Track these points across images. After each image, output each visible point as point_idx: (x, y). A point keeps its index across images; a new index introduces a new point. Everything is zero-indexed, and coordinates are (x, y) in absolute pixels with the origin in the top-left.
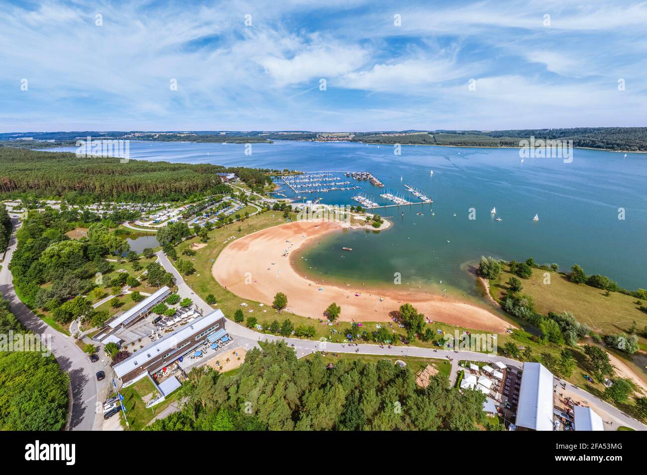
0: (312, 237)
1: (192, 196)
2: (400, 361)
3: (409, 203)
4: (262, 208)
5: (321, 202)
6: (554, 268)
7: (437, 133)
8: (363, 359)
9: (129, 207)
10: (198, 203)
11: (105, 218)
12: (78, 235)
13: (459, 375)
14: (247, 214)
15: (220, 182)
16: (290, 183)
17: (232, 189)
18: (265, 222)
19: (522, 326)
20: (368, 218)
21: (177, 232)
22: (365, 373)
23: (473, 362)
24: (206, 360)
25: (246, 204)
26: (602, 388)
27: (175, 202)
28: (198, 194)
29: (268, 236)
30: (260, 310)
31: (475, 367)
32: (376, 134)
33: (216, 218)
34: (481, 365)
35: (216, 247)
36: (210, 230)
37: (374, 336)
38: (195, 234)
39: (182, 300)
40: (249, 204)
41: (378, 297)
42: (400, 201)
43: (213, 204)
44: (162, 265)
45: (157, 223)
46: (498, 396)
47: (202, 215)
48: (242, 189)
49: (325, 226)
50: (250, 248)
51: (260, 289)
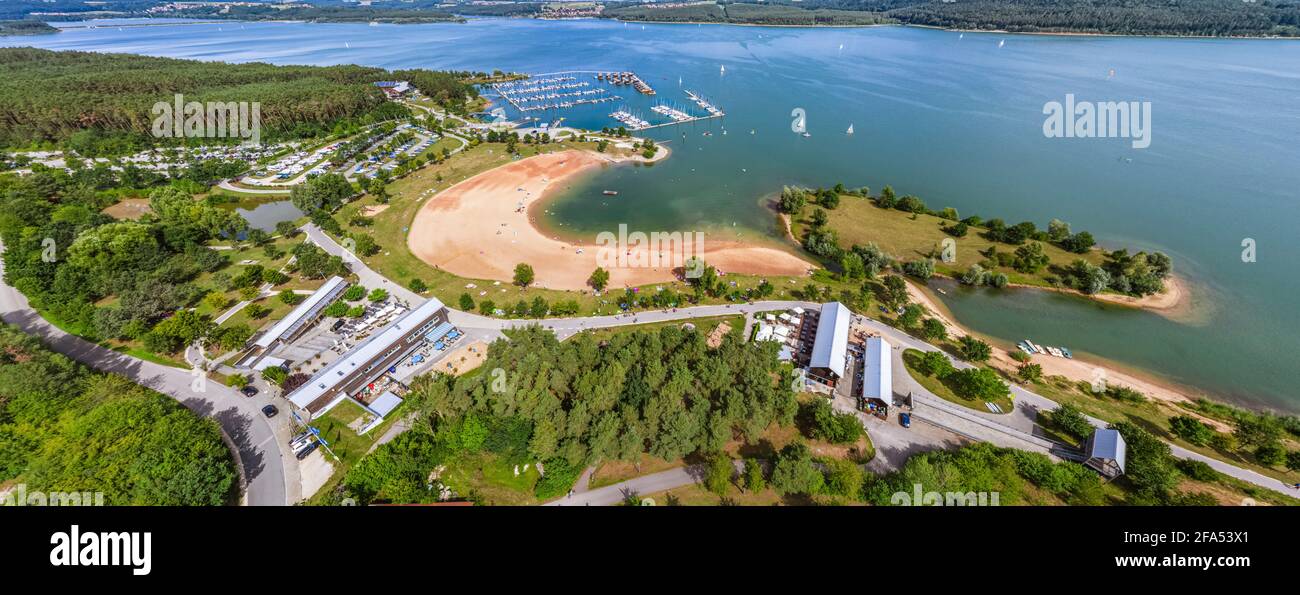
0: (557, 179)
1: (339, 127)
2: (687, 324)
3: (692, 118)
4: (470, 140)
5: (564, 124)
6: (864, 193)
8: (643, 329)
9: (219, 154)
10: (353, 137)
11: (175, 177)
12: (131, 213)
13: (754, 328)
14: (445, 152)
15: (384, 99)
16: (509, 96)
17: (410, 111)
18: (478, 162)
19: (824, 265)
20: (636, 145)
21: (329, 191)
22: (647, 344)
23: (769, 312)
24: (431, 363)
25: (441, 135)
26: (894, 316)
27: (308, 139)
28: (348, 122)
29: (487, 186)
30: (497, 289)
31: (771, 317)
32: (638, 3)
33: (394, 162)
34: (777, 314)
35: (405, 209)
36: (388, 182)
37: (655, 301)
38: (363, 191)
39: (370, 293)
40: (446, 134)
42: (680, 116)
43: (381, 139)
44: (318, 245)
45: (284, 177)
46: (794, 342)
47: (367, 159)
48: (428, 110)
49: (574, 161)
50: (463, 205)
51: (490, 262)
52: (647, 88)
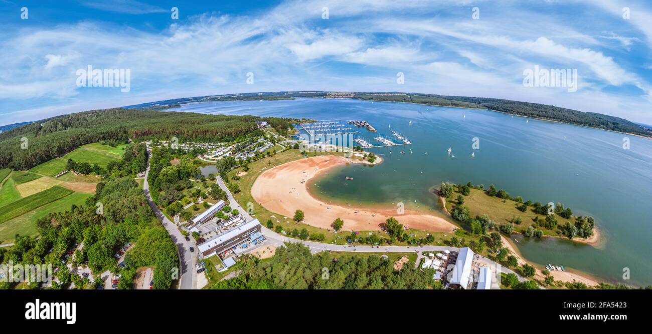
0: (323, 169)
1: (238, 138)
2: (384, 255)
3: (395, 144)
4: (286, 147)
6: (482, 187)
7: (413, 94)
8: (359, 255)
9: (201, 145)
10: (242, 143)
11: (188, 152)
12: (175, 163)
13: (422, 260)
14: (275, 151)
15: (256, 128)
16: (307, 129)
17: (265, 133)
18: (288, 157)
19: (462, 226)
20: (365, 155)
21: (228, 163)
22: (360, 264)
23: (431, 252)
24: (250, 250)
25: (274, 144)
26: (495, 255)
27: (227, 142)
28: (242, 136)
29: (289, 169)
30: (285, 221)
31: (432, 255)
32: (370, 93)
33: (254, 154)
34: (435, 253)
35: (253, 175)
36: (249, 162)
37: (367, 240)
38: (240, 165)
40: (276, 144)
41: (371, 214)
42: (389, 143)
43: (251, 144)
44: (219, 185)
45: (216, 156)
46: (442, 269)
47: (244, 152)
48: (272, 133)
49: (333, 160)
50: (277, 176)
51: (284, 206)
52: (373, 128)
